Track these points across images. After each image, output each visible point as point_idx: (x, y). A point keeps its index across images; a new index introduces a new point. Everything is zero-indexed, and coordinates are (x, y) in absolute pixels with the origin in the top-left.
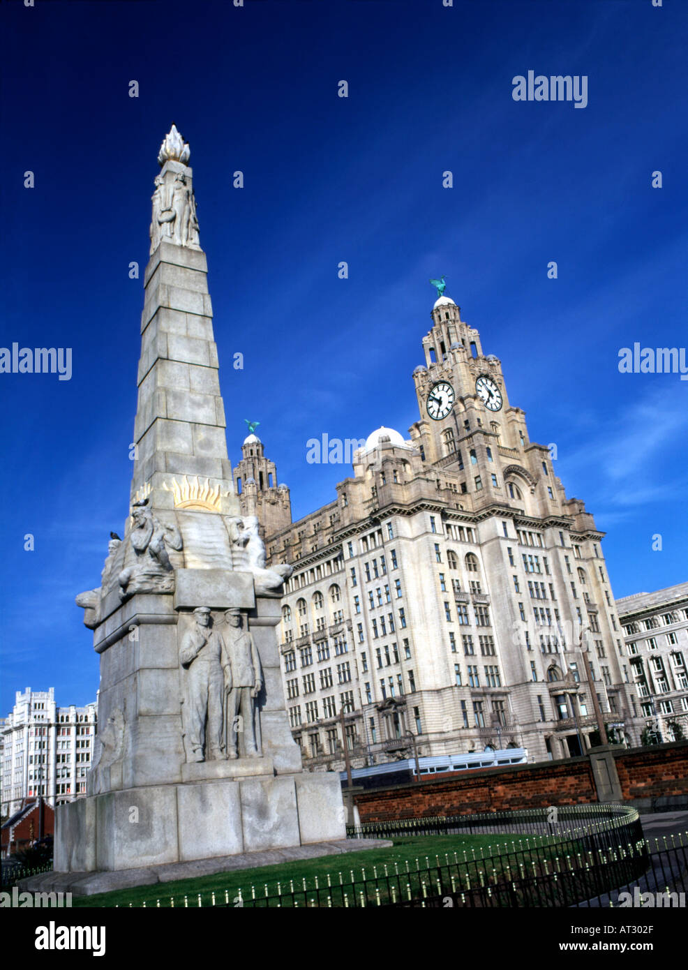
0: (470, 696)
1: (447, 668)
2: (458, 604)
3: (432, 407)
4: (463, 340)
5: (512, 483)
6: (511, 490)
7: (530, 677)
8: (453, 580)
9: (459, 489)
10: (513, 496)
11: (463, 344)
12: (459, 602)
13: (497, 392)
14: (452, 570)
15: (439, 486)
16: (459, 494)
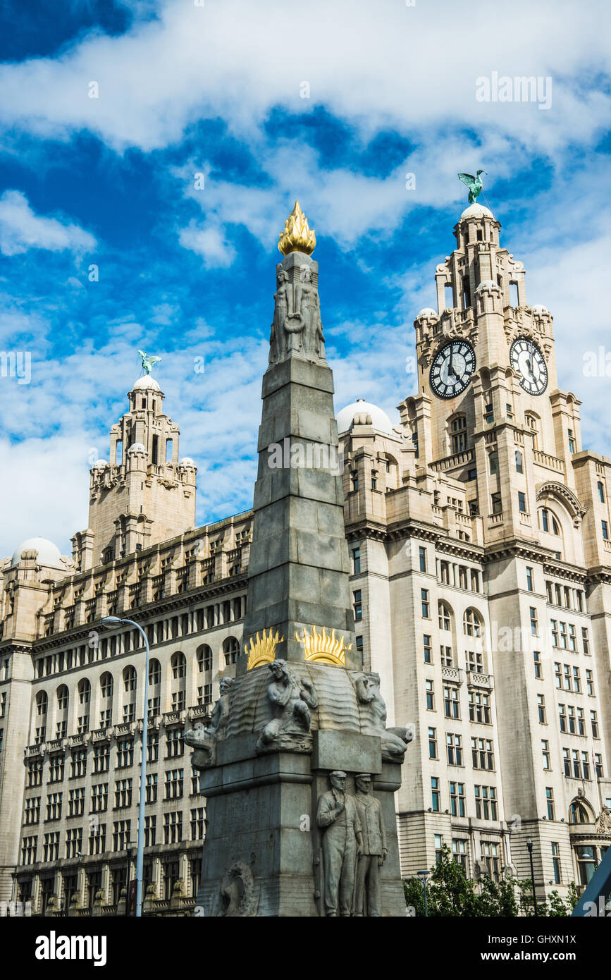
0: (449, 829)
1: (419, 782)
2: (446, 685)
3: (438, 376)
4: (499, 277)
5: (546, 508)
6: (545, 520)
7: (542, 811)
8: (442, 647)
9: (466, 509)
10: (546, 529)
11: (499, 283)
12: (448, 682)
13: (541, 366)
14: (443, 631)
15: (436, 501)
16: (466, 516)
